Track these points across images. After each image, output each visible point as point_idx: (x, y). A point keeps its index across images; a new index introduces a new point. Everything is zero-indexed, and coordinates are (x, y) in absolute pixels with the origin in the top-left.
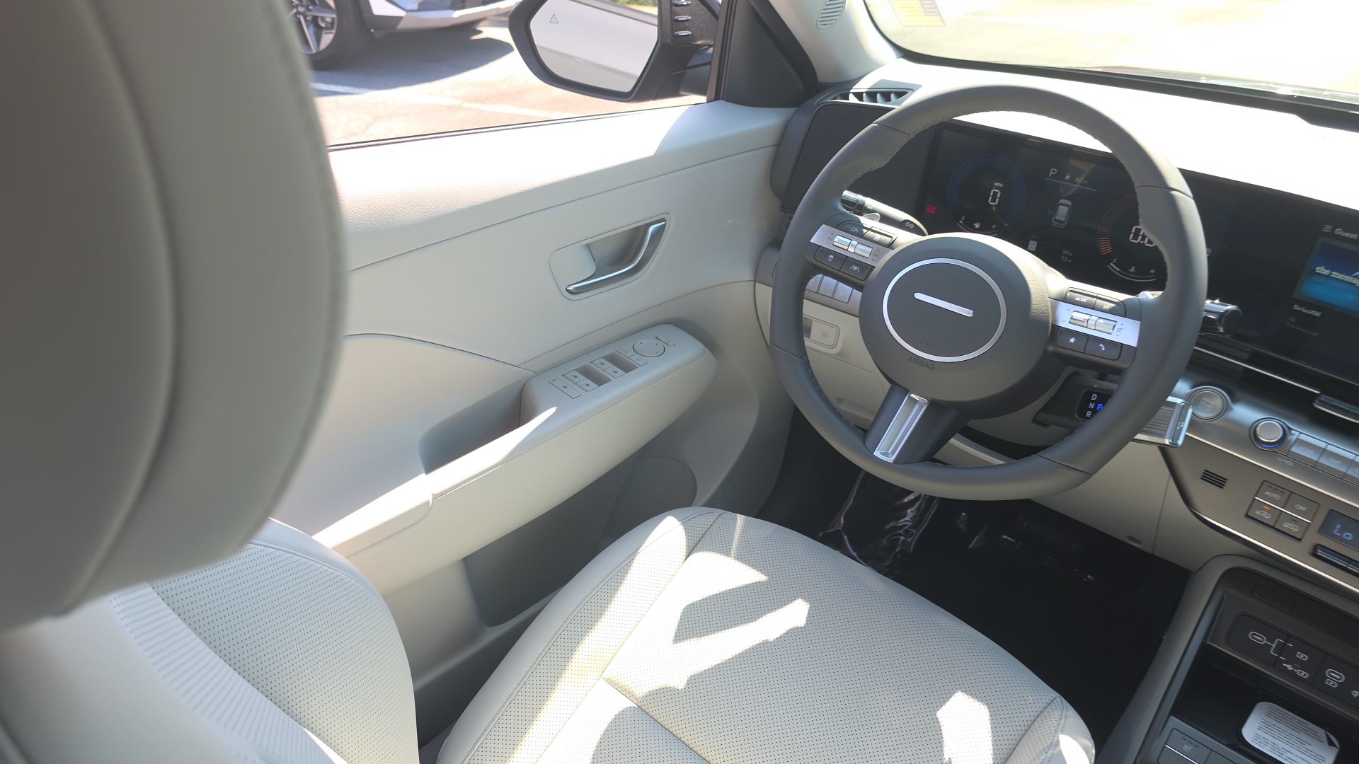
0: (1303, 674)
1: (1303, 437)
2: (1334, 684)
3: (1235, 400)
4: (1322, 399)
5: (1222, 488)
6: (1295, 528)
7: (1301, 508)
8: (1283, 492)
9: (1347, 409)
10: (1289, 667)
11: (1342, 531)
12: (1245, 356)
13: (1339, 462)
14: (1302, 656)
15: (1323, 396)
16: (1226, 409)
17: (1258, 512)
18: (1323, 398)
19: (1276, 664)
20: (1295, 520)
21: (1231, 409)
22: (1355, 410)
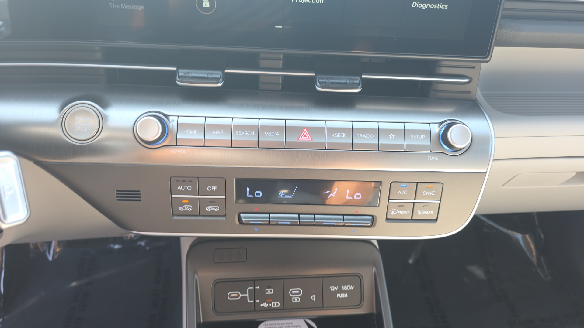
0: (276, 304)
1: (182, 120)
2: (298, 300)
3: (104, 105)
4: (180, 74)
5: (140, 200)
6: (216, 208)
7: (212, 188)
8: (191, 181)
9: (206, 76)
10: (265, 305)
11: (252, 193)
12: (99, 55)
13: (222, 132)
14: (269, 291)
15: (180, 71)
16: (102, 120)
17: (181, 209)
18: (182, 72)
19: (256, 308)
20: (213, 202)
21: (106, 117)
22: (212, 74)
